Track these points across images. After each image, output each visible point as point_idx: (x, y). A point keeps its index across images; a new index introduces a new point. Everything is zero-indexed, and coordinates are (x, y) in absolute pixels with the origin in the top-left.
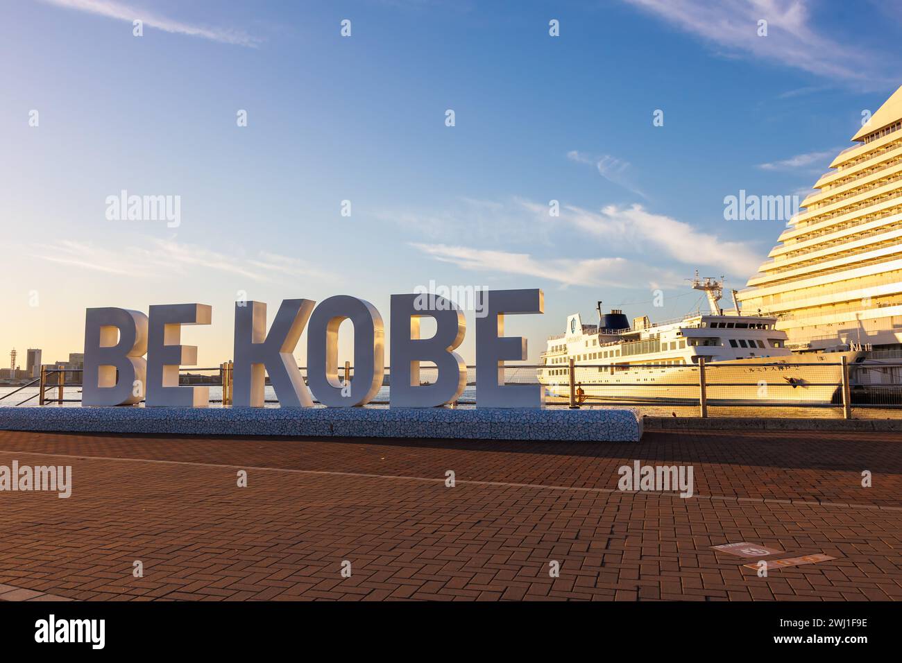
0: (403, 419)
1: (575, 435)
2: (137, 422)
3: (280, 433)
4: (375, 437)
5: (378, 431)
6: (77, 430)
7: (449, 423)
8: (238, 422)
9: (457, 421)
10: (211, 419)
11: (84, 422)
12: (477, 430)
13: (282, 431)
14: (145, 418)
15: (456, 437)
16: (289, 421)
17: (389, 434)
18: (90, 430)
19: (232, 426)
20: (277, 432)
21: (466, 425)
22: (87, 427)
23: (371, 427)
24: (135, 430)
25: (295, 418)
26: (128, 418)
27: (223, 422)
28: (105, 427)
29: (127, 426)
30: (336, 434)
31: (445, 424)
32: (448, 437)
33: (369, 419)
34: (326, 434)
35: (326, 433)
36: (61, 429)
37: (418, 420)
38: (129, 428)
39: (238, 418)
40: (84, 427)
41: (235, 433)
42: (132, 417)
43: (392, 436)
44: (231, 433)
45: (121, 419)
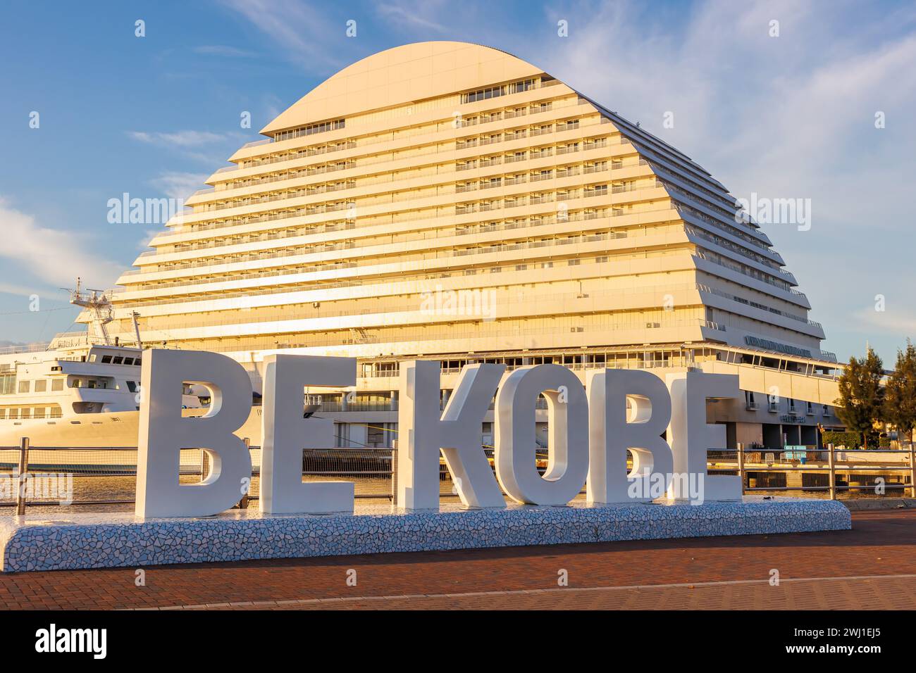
0: (668, 518)
1: (810, 526)
2: (329, 539)
3: (537, 543)
4: (642, 539)
5: (645, 533)
6: (217, 559)
7: (711, 520)
8: (483, 531)
9: (717, 516)
10: (445, 529)
11: (231, 545)
12: (734, 526)
13: (539, 539)
14: (342, 532)
15: (717, 534)
16: (547, 525)
17: (656, 535)
18: (243, 558)
19: (476, 536)
20: (533, 541)
21: (725, 520)
22: (237, 553)
23: (638, 528)
24: (326, 551)
25: (554, 522)
26: (312, 534)
27: (463, 532)
28: (271, 552)
29: (312, 547)
30: (602, 539)
31: (707, 521)
32: (709, 535)
33: (635, 519)
34: (590, 540)
35: (590, 538)
36: (183, 560)
37: (683, 518)
38: (315, 550)
39: (483, 525)
40: (231, 553)
41: (480, 546)
42: (320, 532)
43: (658, 537)
44: (473, 546)
45: (300, 536)
